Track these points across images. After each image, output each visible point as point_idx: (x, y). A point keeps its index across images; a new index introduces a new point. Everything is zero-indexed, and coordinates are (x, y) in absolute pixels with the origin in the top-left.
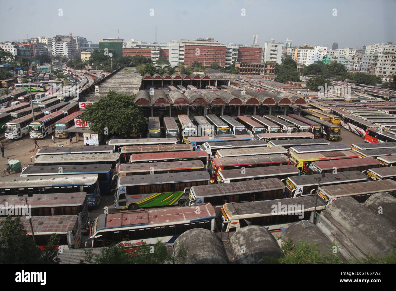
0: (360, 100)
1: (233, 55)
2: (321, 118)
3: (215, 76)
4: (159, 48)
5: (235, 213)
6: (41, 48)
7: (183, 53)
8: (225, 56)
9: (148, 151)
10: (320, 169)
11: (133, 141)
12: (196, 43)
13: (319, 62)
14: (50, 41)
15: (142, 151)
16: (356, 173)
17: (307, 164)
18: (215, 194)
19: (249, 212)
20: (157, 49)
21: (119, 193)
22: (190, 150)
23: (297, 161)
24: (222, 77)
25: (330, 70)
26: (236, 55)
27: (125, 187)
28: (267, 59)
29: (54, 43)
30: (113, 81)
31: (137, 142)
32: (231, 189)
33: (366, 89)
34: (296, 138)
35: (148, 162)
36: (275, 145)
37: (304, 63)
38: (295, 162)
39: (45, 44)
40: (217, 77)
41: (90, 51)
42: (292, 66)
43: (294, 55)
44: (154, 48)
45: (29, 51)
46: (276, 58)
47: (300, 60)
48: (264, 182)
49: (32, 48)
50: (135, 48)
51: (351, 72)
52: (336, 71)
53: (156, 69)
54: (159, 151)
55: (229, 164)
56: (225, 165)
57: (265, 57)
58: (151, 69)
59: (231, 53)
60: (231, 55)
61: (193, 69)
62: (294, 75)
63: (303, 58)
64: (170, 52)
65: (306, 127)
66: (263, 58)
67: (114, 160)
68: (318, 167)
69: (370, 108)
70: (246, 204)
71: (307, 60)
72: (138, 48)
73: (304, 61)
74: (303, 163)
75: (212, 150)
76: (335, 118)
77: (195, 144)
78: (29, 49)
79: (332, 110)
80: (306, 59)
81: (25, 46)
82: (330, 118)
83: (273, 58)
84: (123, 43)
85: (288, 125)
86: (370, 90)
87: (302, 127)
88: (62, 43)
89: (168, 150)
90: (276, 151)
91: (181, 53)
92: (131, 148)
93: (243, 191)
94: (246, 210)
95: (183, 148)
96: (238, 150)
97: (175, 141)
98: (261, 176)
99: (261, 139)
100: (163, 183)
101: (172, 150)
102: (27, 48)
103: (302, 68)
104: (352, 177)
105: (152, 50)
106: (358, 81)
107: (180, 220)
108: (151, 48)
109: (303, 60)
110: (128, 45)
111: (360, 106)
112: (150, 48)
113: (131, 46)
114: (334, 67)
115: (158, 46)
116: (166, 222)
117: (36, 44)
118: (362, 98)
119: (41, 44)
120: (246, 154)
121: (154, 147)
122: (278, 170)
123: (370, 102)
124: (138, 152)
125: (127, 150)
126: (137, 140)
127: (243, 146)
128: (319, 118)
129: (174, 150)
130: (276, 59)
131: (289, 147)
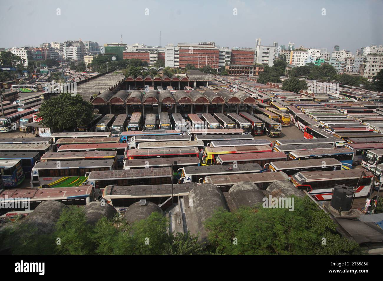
0: (328, 100)
1: (226, 58)
2: (270, 117)
3: (194, 78)
4: (157, 51)
5: (109, 193)
6: (52, 53)
7: (178, 56)
8: (218, 59)
9: (78, 143)
10: (222, 161)
11: (71, 135)
12: (198, 47)
13: (311, 64)
14: (61, 45)
15: (73, 142)
16: (253, 166)
17: (215, 156)
18: (105, 178)
19: (122, 193)
20: (155, 53)
21: (33, 175)
22: (116, 143)
23: (207, 154)
24: (201, 78)
25: (319, 72)
26: (229, 58)
27: (38, 171)
28: (259, 61)
29: (64, 48)
30: (92, 83)
31: (75, 135)
32: (122, 175)
33: (345, 89)
34: (225, 134)
35: (72, 151)
36: (198, 140)
37: (298, 65)
38: (205, 155)
39: (57, 49)
40: (195, 79)
41: (92, 55)
42: (281, 68)
43: (289, 57)
44: (152, 51)
45: (40, 55)
46: (268, 60)
47: (294, 62)
48: (157, 170)
49: (44, 53)
50: (134, 51)
51: (341, 74)
52: (325, 72)
53: (140, 71)
54: (88, 142)
55: (139, 155)
56: (135, 155)
57: (257, 59)
58: (134, 71)
59: (224, 55)
60: (224, 58)
61: (176, 71)
62: (275, 77)
63: (297, 60)
64: (166, 55)
65: (246, 124)
66: (256, 60)
67: (44, 149)
68: (221, 160)
69: (332, 107)
70: (125, 187)
71: (301, 63)
72: (137, 51)
73: (298, 63)
74: (212, 155)
75: (136, 142)
76: (284, 116)
77: (126, 137)
78: (41, 54)
79: (288, 109)
80: (299, 61)
81: (37, 51)
82: (280, 116)
83: (265, 60)
84: (125, 47)
85: (229, 122)
86: (348, 90)
87: (241, 124)
88: (72, 47)
89: (96, 142)
90: (192, 145)
91: (176, 56)
92: (66, 140)
93: (132, 177)
94: (121, 192)
95: (110, 140)
96: (157, 143)
97: (108, 134)
98: (160, 165)
99: (190, 135)
100: (70, 168)
101: (100, 142)
102: (39, 53)
103: (290, 69)
104: (247, 168)
105: (151, 54)
106: (342, 82)
107: (59, 197)
108: (150, 51)
109: (296, 63)
110: (130, 49)
111: (322, 106)
112: (148, 51)
113: (131, 49)
114: (324, 69)
115: (156, 50)
116: (47, 198)
117: (48, 48)
118: (333, 98)
119: (52, 48)
120: (162, 146)
121: (85, 139)
122: (180, 160)
123: (338, 102)
124: (70, 143)
125: (61, 141)
126: (76, 134)
127: (166, 140)
128: (268, 116)
129: (101, 142)
130: (268, 62)
131: (210, 141)
